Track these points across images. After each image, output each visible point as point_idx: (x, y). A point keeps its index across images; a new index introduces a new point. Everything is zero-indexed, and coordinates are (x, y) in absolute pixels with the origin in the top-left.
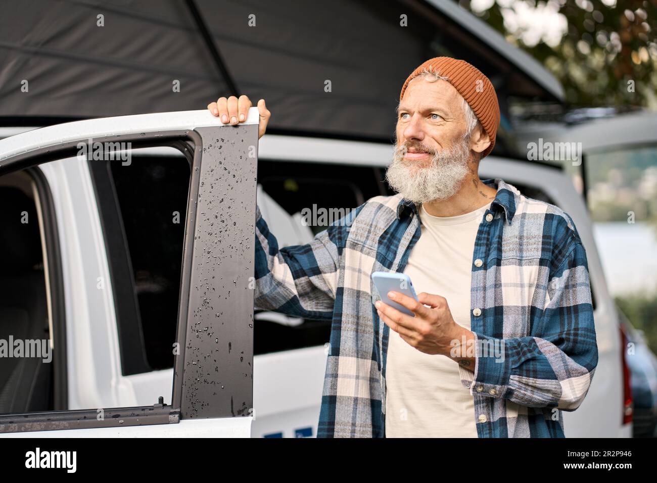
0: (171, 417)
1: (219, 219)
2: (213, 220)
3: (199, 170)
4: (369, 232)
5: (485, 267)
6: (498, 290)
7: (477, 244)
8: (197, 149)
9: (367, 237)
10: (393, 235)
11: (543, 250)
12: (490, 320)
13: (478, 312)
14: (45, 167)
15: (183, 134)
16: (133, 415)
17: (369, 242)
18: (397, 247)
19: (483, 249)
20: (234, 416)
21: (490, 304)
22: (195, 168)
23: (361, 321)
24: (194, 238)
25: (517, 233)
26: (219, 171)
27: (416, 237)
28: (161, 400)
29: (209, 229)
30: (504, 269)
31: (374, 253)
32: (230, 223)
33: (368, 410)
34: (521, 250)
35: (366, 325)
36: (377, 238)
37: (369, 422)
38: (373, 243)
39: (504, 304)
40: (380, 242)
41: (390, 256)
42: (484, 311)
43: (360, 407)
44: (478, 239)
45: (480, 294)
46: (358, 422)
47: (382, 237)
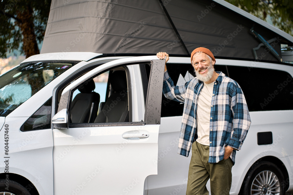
0: (143, 124)
1: (155, 81)
2: (154, 81)
3: (152, 69)
4: (192, 85)
5: (215, 96)
6: (217, 101)
7: (213, 90)
8: (152, 64)
9: (192, 86)
10: (198, 86)
11: (227, 91)
12: (214, 108)
13: (212, 106)
14: (128, 66)
15: (149, 61)
16: (135, 123)
17: (192, 87)
18: (198, 89)
19: (215, 91)
20: (156, 124)
21: (215, 104)
22: (151, 69)
23: (188, 106)
24: (150, 85)
25: (222, 87)
26: (156, 70)
27: (202, 87)
28: (142, 120)
29: (153, 83)
30: (219, 96)
31: (193, 90)
32: (158, 81)
33: (185, 126)
34: (223, 91)
35: (189, 107)
36: (194, 87)
37: (185, 129)
38: (193, 88)
39: (218, 104)
40: (195, 88)
41: (197, 91)
42: (213, 106)
43: (183, 125)
44: (214, 89)
45: (213, 102)
46: (182, 128)
47: (195, 87)
